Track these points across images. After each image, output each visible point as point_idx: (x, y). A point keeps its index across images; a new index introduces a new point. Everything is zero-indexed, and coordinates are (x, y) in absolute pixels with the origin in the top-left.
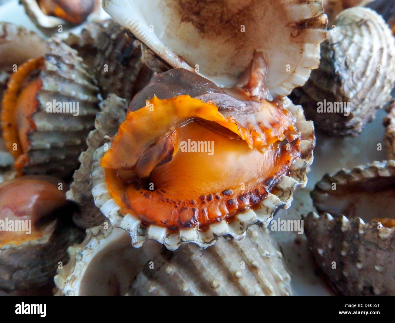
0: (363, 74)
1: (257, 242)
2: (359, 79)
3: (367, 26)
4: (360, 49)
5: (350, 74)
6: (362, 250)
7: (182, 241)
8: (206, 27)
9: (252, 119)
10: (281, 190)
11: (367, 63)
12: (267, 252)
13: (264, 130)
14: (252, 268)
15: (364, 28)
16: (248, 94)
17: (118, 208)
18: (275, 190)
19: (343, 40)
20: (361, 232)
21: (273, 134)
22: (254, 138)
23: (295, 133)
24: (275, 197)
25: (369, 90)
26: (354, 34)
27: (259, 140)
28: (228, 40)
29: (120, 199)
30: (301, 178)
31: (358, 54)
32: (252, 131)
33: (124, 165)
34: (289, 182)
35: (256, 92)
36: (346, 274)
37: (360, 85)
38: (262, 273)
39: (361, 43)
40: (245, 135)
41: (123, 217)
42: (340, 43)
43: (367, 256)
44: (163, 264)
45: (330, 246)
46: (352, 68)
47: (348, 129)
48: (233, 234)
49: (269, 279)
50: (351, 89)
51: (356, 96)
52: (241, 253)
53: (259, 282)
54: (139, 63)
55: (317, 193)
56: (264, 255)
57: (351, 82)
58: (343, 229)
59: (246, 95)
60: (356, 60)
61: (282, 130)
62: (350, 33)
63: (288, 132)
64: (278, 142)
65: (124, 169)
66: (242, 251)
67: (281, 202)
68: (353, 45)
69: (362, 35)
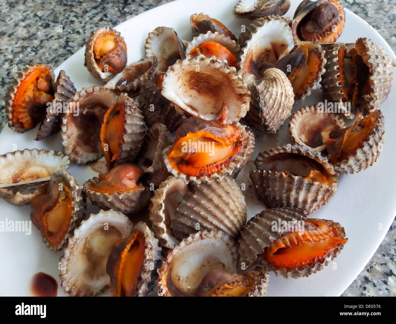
0: (273, 107)
1: (229, 184)
2: (271, 110)
3: (276, 81)
4: (272, 95)
5: (267, 108)
6: (270, 183)
7: (202, 180)
8: (201, 91)
9: (223, 135)
10: (236, 161)
11: (275, 101)
12: (233, 187)
13: (229, 138)
14: (228, 193)
15: (274, 83)
16: (222, 124)
17: (177, 172)
18: (234, 161)
19: (264, 90)
20: (269, 175)
21: (232, 140)
22: (225, 142)
23: (241, 138)
24: (233, 164)
25: (276, 114)
26: (270, 85)
27: (226, 143)
28: (212, 97)
29: (177, 169)
30: (243, 156)
31: (271, 97)
32: (224, 140)
33: (178, 156)
34: (238, 157)
35: (225, 122)
36: (266, 194)
37: (271, 112)
38: (231, 195)
39: (272, 91)
40: (221, 142)
41: (179, 175)
42: (262, 92)
43: (272, 185)
44: (192, 195)
45: (260, 183)
46: (268, 105)
47: (269, 131)
48: (219, 177)
49: (234, 197)
50: (267, 115)
51: (270, 117)
52: (223, 188)
53: (230, 198)
54: (169, 107)
55: (257, 162)
56: (232, 188)
57: (267, 111)
58: (264, 175)
59: (221, 124)
60: (269, 101)
61: (235, 138)
62: (267, 86)
63: (238, 138)
64: (234, 142)
65: (178, 157)
66: (223, 187)
67: (235, 165)
68: (269, 93)
69: (273, 87)
